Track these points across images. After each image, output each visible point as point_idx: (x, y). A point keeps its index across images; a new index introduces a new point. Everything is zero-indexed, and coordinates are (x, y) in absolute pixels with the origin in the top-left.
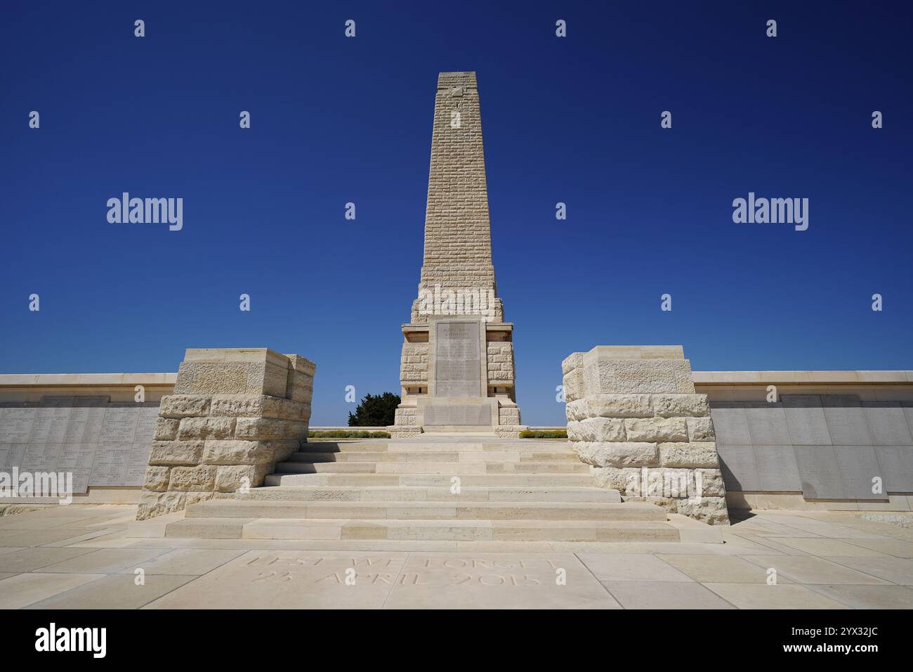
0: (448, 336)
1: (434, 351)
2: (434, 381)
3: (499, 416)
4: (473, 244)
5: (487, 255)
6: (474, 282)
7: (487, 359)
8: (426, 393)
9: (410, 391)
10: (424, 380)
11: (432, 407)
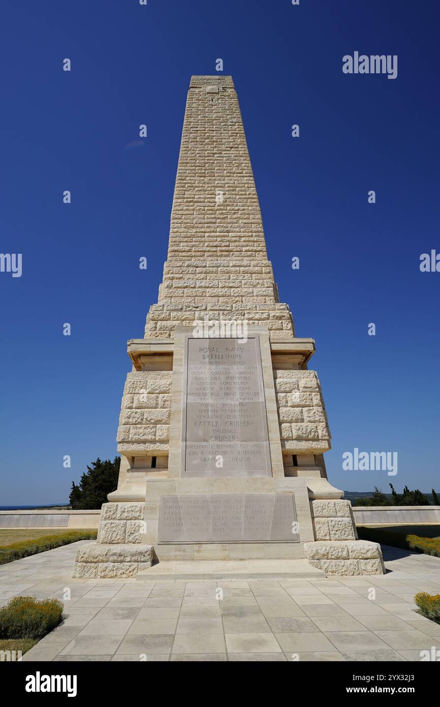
0: (207, 360)
1: (182, 387)
2: (181, 444)
3: (313, 518)
4: (239, 234)
5: (259, 248)
6: (243, 282)
7: (277, 401)
8: (166, 467)
9: (137, 463)
10: (162, 442)
11: (175, 500)
